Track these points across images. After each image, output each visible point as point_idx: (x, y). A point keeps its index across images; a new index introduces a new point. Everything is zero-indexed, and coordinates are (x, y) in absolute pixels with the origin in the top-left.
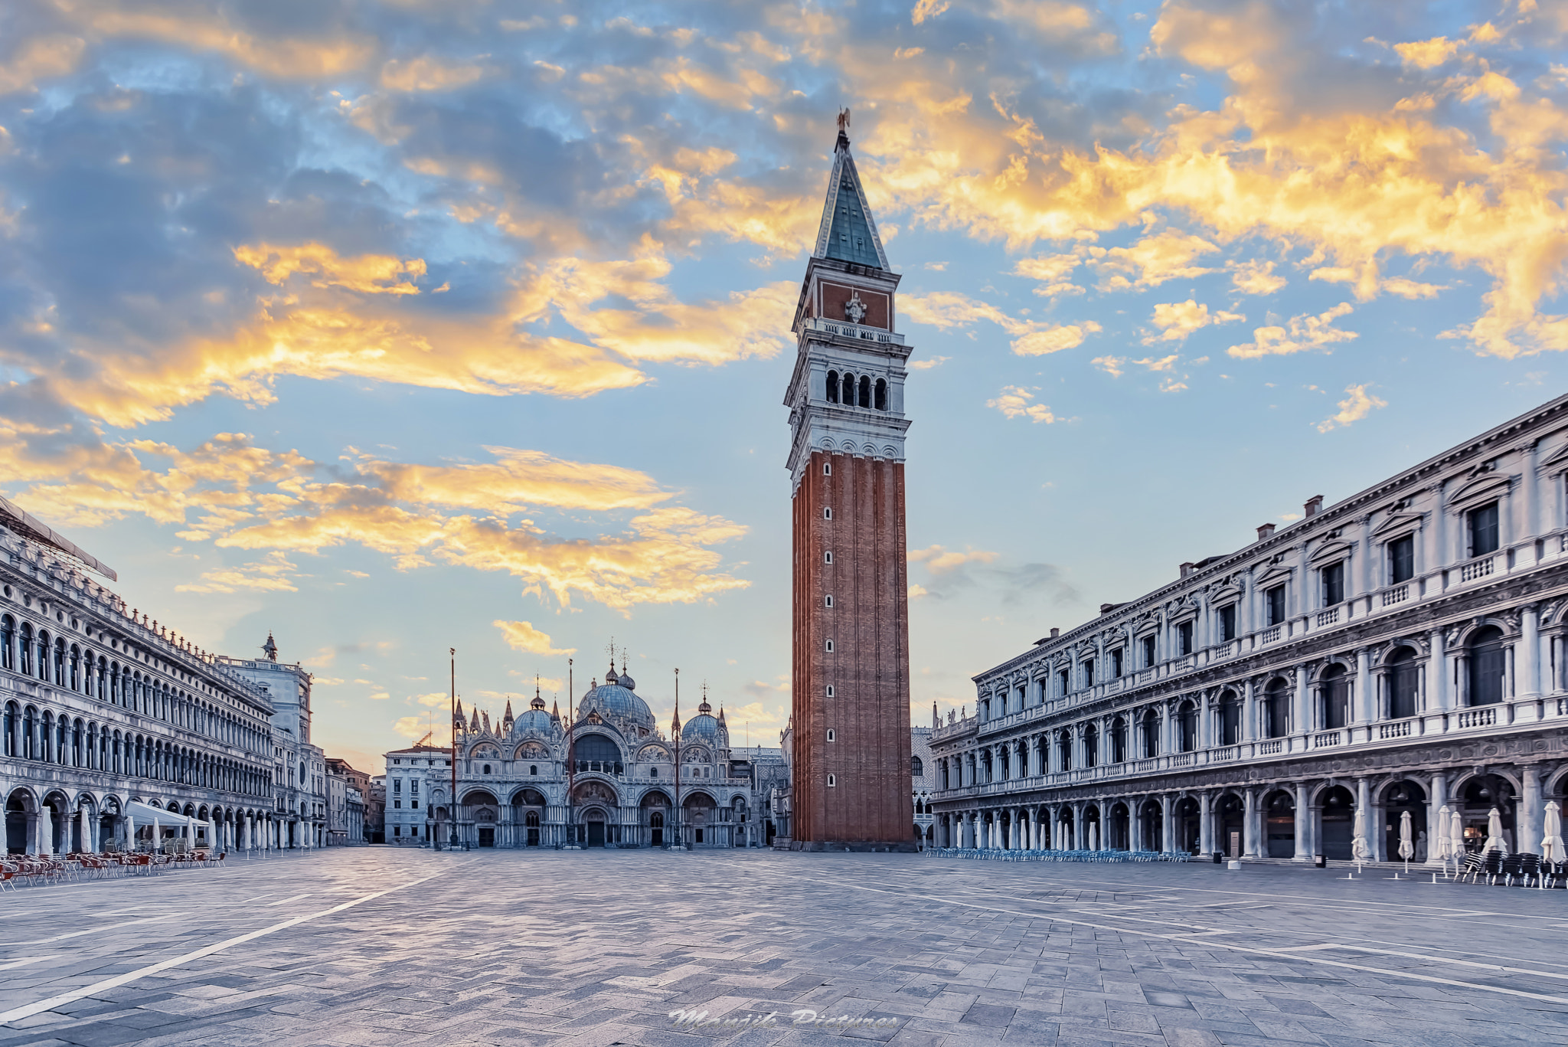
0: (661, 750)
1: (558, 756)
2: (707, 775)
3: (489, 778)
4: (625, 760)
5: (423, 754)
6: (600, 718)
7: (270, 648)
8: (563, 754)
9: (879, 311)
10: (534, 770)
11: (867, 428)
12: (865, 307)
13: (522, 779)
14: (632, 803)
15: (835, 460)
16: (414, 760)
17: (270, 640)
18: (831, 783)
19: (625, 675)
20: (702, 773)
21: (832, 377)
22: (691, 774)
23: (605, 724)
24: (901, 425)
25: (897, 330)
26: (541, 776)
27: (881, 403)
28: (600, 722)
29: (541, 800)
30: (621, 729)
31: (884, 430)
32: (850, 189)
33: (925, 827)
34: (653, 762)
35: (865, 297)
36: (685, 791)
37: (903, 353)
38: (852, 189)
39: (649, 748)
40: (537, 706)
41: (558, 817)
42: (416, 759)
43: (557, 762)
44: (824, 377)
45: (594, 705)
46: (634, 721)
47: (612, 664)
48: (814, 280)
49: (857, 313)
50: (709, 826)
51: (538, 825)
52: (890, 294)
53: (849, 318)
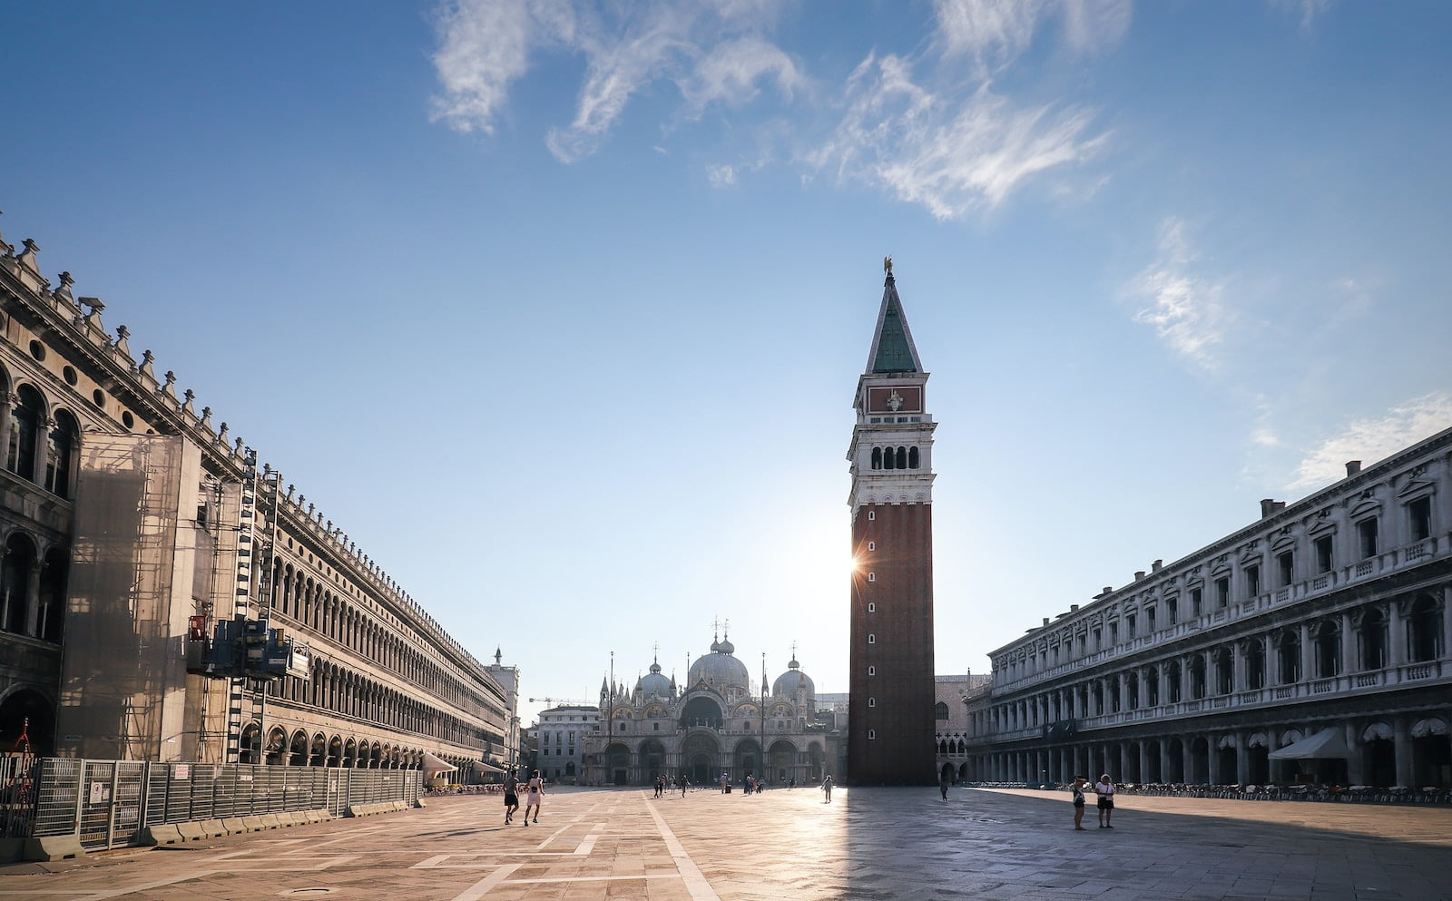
0: (753, 707)
1: (674, 715)
2: (789, 726)
3: (625, 733)
4: (725, 716)
5: (566, 712)
6: (706, 685)
7: (498, 655)
8: (678, 713)
9: (914, 399)
10: (656, 726)
11: (902, 483)
12: (902, 399)
13: (649, 733)
14: (730, 750)
15: (877, 509)
16: (560, 717)
17: (499, 651)
18: (872, 736)
19: (726, 641)
20: (785, 724)
21: (876, 452)
22: (776, 726)
23: (709, 690)
24: (929, 477)
25: (927, 411)
26: (662, 730)
27: (914, 464)
28: (706, 688)
29: (661, 749)
30: (722, 693)
31: (916, 483)
32: (894, 315)
33: (957, 765)
34: (746, 717)
35: (901, 392)
36: (772, 739)
37: (931, 427)
38: (896, 315)
39: (743, 706)
40: (654, 671)
41: (673, 761)
42: (561, 716)
43: (673, 720)
44: (870, 454)
45: (702, 676)
46: (732, 686)
47: (716, 637)
48: (864, 387)
49: (896, 404)
50: (790, 767)
51: (658, 768)
52: (922, 386)
53: (890, 409)
